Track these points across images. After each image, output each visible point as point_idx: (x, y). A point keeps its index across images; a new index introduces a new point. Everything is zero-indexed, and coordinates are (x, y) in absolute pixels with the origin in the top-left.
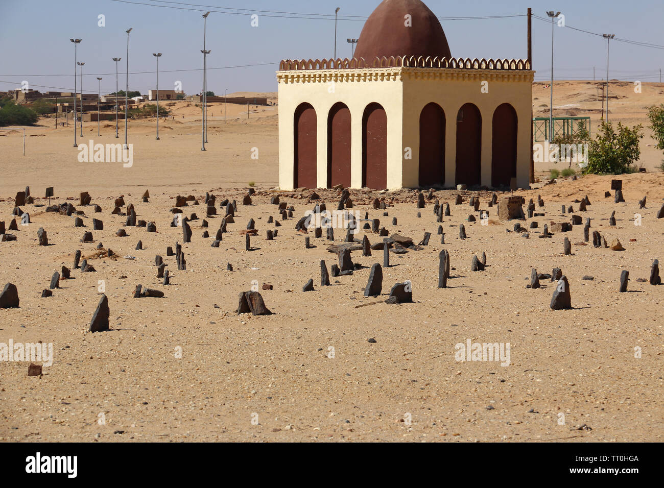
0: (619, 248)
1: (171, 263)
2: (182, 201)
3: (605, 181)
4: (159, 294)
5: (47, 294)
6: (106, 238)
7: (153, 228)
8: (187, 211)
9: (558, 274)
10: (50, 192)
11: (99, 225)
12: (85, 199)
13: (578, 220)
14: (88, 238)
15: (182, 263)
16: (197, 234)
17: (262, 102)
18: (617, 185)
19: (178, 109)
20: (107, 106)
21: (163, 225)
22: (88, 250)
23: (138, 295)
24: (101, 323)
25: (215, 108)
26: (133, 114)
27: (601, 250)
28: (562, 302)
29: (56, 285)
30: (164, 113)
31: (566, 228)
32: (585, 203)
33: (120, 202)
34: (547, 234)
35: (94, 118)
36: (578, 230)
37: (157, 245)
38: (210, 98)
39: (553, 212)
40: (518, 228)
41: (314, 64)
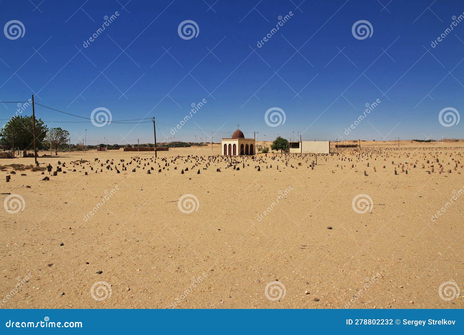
0: (266, 163)
1: (208, 165)
2: (209, 157)
3: (265, 154)
4: (206, 169)
5: (192, 169)
6: (199, 162)
7: (205, 160)
8: (210, 158)
9: (258, 166)
10: (192, 156)
11: (198, 160)
12: (197, 157)
13: (261, 159)
14: (197, 162)
15: (209, 165)
16: (211, 161)
17: (220, 144)
18: (266, 155)
19: (209, 145)
20: (200, 144)
21: (207, 160)
22: (197, 163)
23: (204, 169)
24: (199, 173)
25: (214, 144)
26: (203, 145)
27: (264, 163)
28: (259, 170)
29: (193, 168)
30: (207, 145)
31: (260, 160)
32: (262, 157)
33: (201, 157)
34: (257, 161)
35: (198, 146)
36: (261, 160)
37: (206, 162)
38: (213, 143)
39: (258, 158)
40: (253, 160)
41: (227, 139)
